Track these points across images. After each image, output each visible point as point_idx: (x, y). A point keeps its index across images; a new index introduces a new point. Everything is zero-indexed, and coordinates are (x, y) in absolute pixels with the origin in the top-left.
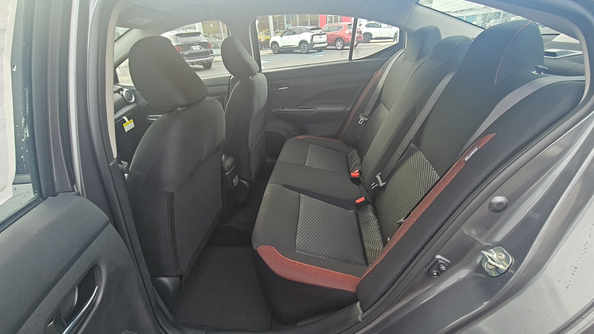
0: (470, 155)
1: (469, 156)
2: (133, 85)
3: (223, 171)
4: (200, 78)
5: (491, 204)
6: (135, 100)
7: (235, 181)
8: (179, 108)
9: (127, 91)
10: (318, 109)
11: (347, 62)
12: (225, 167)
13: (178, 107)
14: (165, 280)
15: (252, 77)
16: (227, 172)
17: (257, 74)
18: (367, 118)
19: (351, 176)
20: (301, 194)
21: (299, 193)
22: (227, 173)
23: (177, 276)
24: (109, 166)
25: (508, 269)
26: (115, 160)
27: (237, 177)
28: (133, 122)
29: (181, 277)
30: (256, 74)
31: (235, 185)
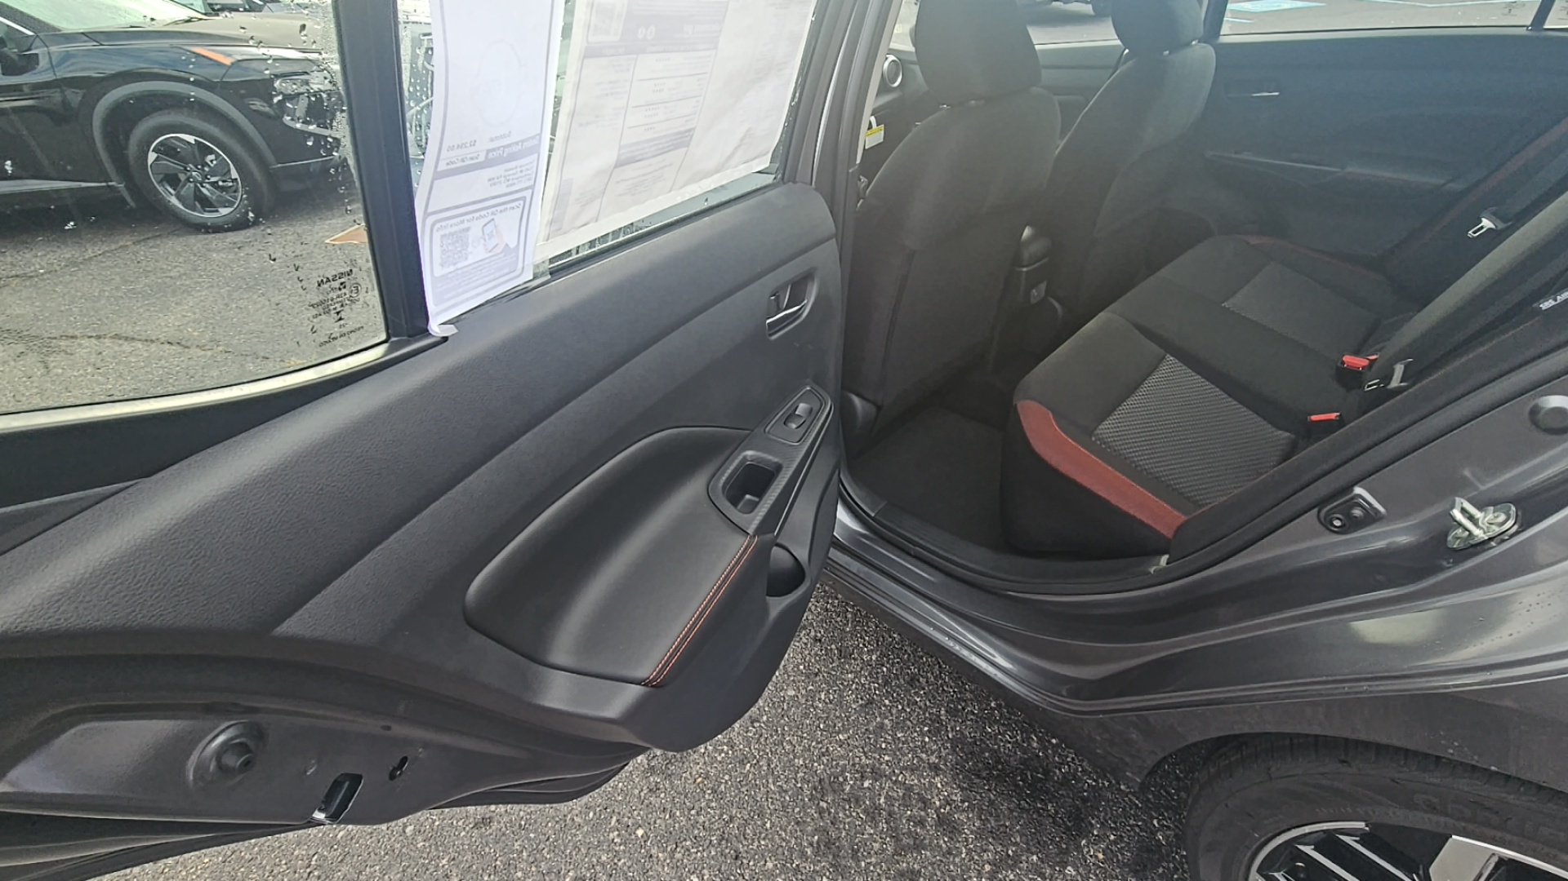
0: (1559, 297)
1: (1556, 300)
2: (912, 49)
3: (1017, 261)
4: (1033, 45)
5: (1535, 411)
6: (899, 86)
7: (1037, 294)
8: (973, 102)
9: (893, 61)
10: (1350, 169)
11: (1522, 31)
12: (1026, 255)
13: (973, 100)
14: (856, 400)
15: (1170, 53)
16: (1024, 267)
17: (1192, 46)
18: (1505, 222)
19: (1340, 361)
20: (1168, 355)
21: (1166, 352)
22: (1025, 269)
23: (874, 403)
24: (848, 172)
25: (1491, 539)
26: (857, 167)
27: (1043, 286)
28: (883, 132)
29: (879, 408)
30: (1188, 44)
31: (1033, 301)
